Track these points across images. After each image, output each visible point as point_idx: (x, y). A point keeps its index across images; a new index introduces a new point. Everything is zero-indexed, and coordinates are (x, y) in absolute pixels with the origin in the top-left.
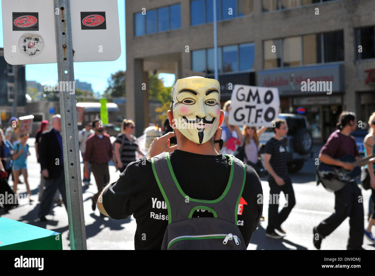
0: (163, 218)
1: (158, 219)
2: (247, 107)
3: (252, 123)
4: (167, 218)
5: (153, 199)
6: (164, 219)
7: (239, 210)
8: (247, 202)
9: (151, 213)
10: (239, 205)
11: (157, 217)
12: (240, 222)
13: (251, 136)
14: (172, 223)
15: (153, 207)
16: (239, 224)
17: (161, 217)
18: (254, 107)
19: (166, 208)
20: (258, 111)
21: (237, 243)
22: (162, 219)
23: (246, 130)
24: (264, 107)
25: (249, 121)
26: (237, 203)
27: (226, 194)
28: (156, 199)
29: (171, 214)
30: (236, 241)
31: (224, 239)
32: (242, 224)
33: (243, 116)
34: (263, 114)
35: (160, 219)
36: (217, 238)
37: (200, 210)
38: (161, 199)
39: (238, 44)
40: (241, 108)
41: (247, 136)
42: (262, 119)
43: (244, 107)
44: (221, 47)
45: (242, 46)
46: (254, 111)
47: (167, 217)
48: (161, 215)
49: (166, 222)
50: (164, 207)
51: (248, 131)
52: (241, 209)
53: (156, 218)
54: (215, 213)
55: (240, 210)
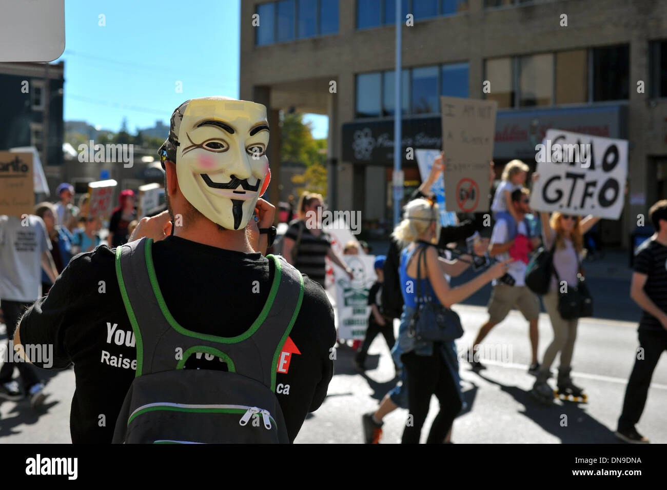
0: (126, 365)
1: (116, 366)
2: (569, 175)
3: (576, 208)
4: (135, 366)
5: (109, 324)
6: (128, 367)
7: (282, 364)
8: (299, 349)
9: (104, 352)
10: (283, 352)
11: (113, 363)
12: (282, 387)
13: (567, 234)
14: (142, 375)
15: (107, 342)
16: (280, 390)
17: (122, 363)
18: (582, 176)
19: (133, 345)
20: (588, 185)
21: (268, 426)
22: (124, 366)
23: (559, 220)
24: (601, 177)
25: (569, 205)
26: (277, 349)
27: (257, 328)
28: (115, 326)
29: (142, 358)
30: (267, 422)
31: (243, 415)
32: (286, 391)
33: (560, 193)
34: (596, 191)
35: (119, 366)
36: (231, 412)
37: (203, 355)
38: (125, 326)
39: (440, 65)
40: (557, 178)
41: (560, 232)
42: (593, 201)
43: (563, 174)
44: (409, 68)
45: (447, 68)
46: (581, 184)
47: (135, 363)
48: (123, 359)
49: (131, 372)
50: (130, 343)
51: (564, 222)
52: (286, 362)
53: (112, 365)
54: (232, 363)
55: (284, 364)
